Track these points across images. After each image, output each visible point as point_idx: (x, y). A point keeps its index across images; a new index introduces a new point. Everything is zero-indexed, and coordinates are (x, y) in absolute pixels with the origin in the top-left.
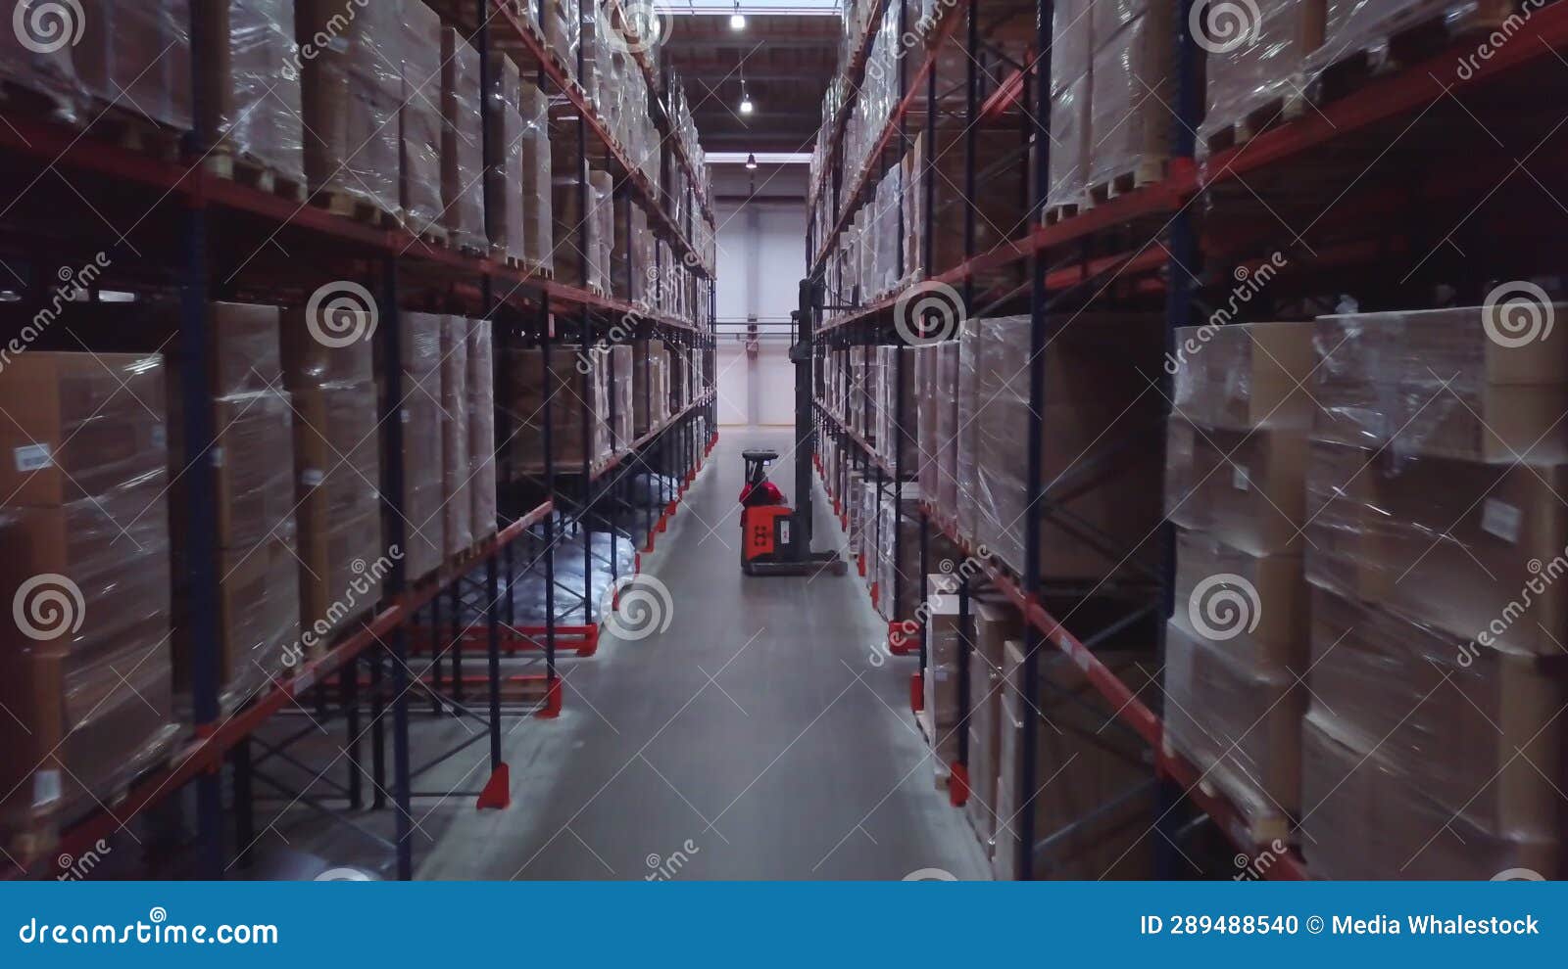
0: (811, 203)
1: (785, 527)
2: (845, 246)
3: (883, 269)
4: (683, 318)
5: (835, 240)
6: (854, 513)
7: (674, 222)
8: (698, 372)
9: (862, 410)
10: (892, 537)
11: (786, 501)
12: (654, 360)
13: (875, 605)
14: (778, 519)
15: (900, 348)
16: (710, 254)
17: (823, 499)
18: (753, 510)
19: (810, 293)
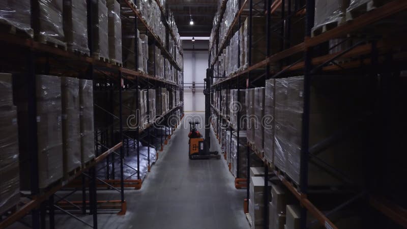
0: (210, 50)
1: (202, 145)
2: (220, 60)
3: (233, 65)
4: (173, 82)
5: (217, 59)
6: (223, 140)
7: (170, 54)
8: (178, 97)
9: (225, 109)
10: (236, 151)
11: (202, 137)
12: (163, 94)
13: (230, 170)
14: (200, 142)
15: (239, 90)
16: (182, 64)
17: (213, 133)
18: (192, 139)
19: (210, 73)
